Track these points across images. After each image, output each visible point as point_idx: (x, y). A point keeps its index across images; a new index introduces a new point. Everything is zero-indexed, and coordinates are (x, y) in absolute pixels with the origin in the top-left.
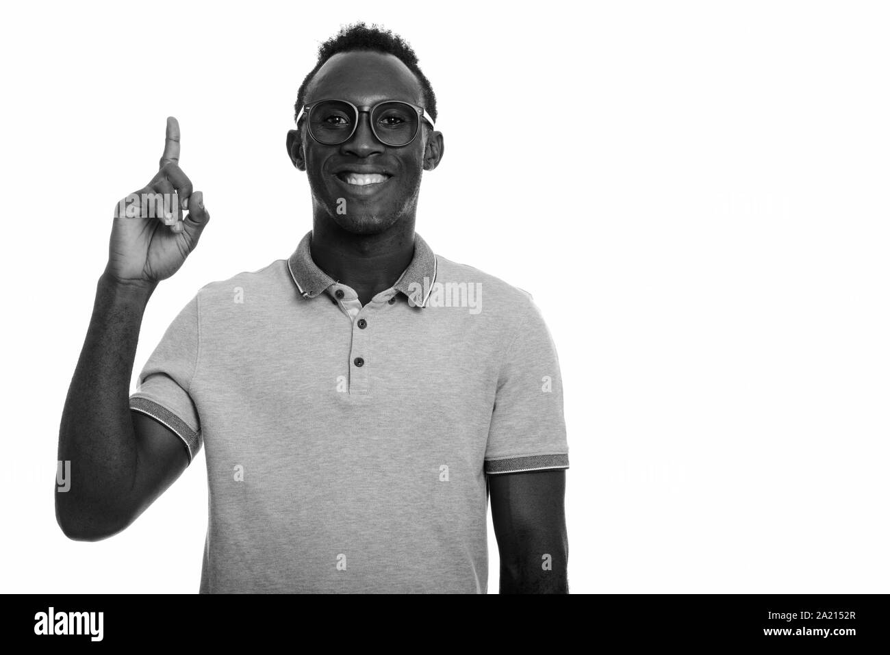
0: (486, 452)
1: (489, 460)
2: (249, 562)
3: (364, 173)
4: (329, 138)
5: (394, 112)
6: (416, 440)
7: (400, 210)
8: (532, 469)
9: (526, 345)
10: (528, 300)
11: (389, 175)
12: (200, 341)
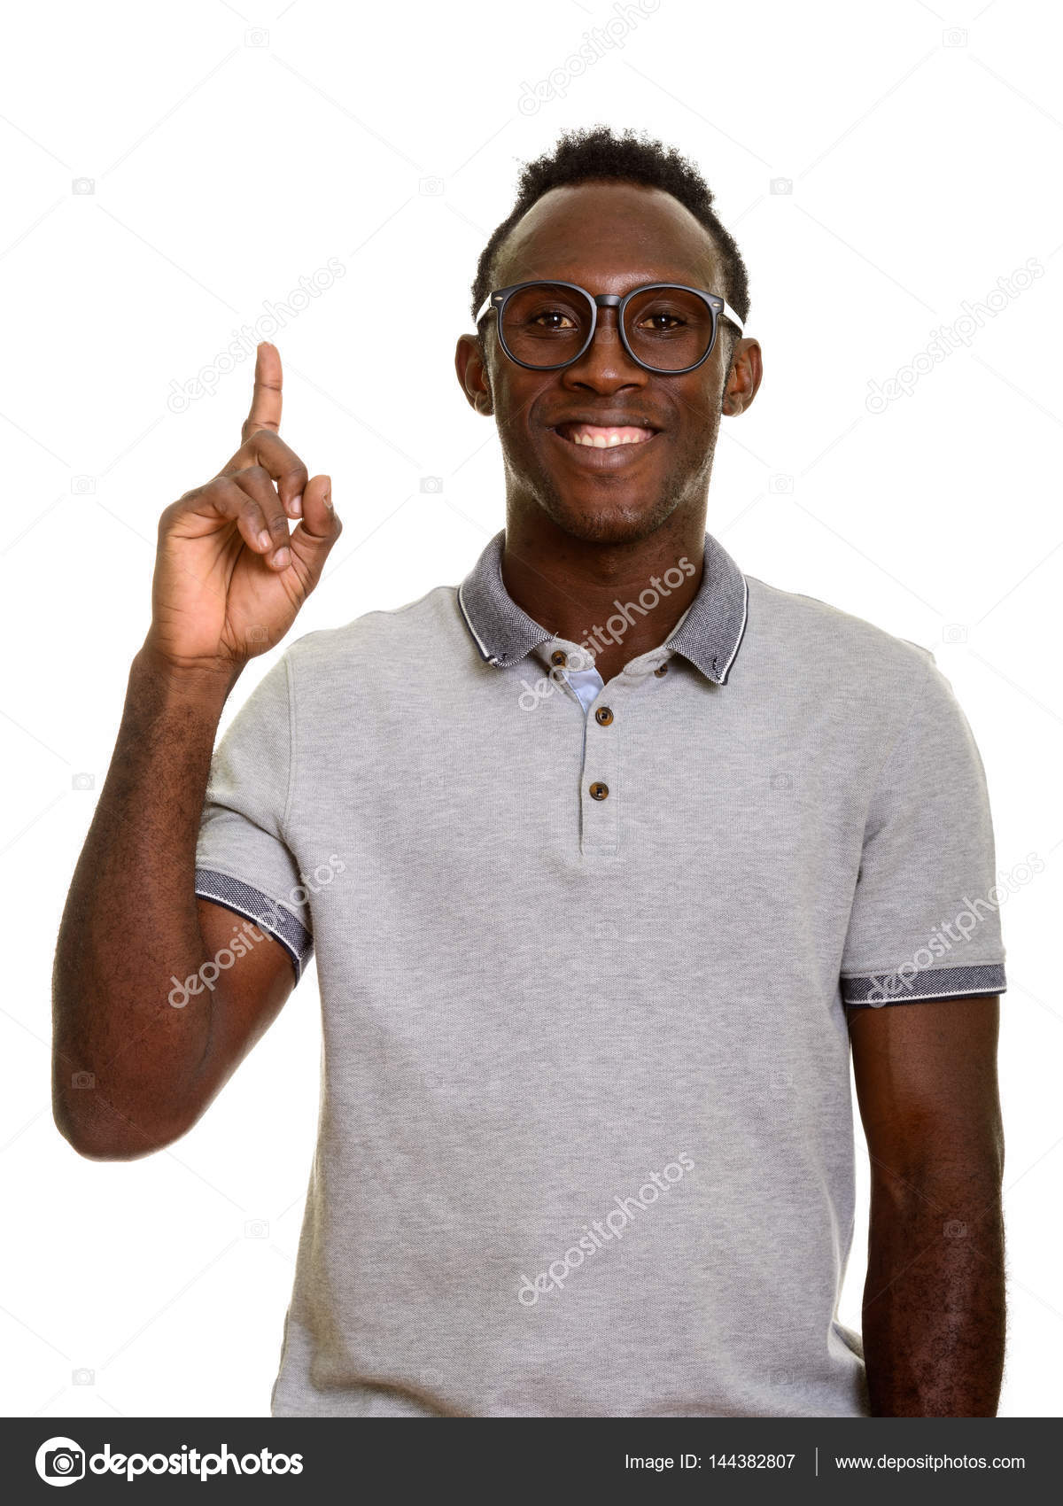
0: (843, 961)
1: (850, 976)
2: (391, 1178)
3: (608, 425)
4: (539, 355)
5: (666, 305)
6: (712, 943)
7: (676, 495)
8: (933, 996)
9: (923, 754)
10: (926, 667)
11: (655, 430)
12: (294, 749)
